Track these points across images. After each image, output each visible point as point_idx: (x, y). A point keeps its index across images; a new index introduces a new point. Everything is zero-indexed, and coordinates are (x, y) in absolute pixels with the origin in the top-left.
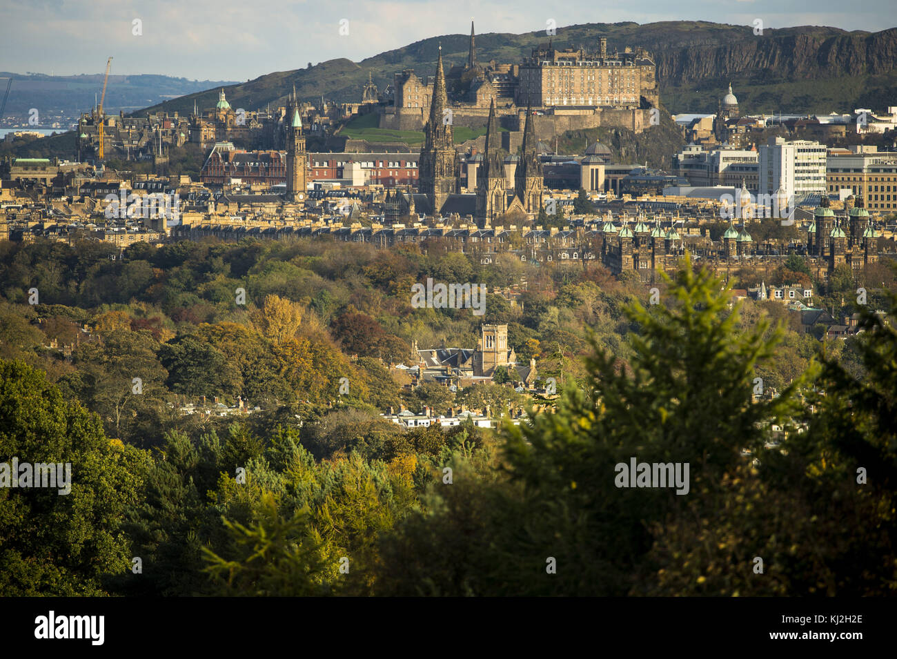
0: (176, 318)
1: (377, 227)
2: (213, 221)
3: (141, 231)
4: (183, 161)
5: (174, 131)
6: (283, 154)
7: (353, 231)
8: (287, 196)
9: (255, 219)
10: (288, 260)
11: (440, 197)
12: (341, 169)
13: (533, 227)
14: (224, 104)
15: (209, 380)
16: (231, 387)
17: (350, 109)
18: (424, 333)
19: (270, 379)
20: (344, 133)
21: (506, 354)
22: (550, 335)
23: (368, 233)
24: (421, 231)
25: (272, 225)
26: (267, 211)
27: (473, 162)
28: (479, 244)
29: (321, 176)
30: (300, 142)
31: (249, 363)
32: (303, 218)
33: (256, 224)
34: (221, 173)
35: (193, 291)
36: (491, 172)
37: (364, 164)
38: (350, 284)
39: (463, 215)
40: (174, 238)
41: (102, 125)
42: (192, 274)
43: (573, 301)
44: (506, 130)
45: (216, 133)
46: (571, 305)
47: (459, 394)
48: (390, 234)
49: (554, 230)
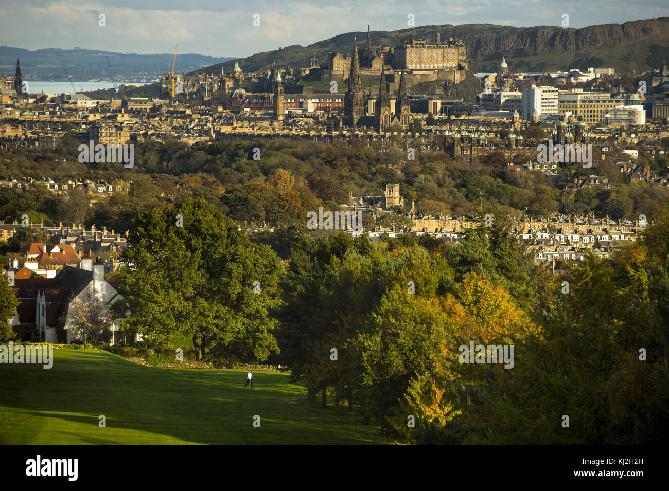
0: (223, 181)
1: (324, 133)
2: (237, 130)
3: (200, 136)
4: (217, 99)
5: (211, 83)
6: (271, 95)
7: (311, 135)
8: (274, 117)
9: (259, 129)
10: (279, 150)
11: (356, 117)
12: (302, 103)
13: (406, 133)
14: (238, 69)
15: (248, 213)
16: (259, 216)
17: (304, 72)
18: (354, 188)
19: (279, 212)
20: (302, 84)
21: (399, 199)
22: (421, 189)
23: (319, 136)
24: (347, 135)
25: (268, 132)
26: (264, 125)
27: (371, 99)
28: (378, 141)
29: (291, 107)
30: (281, 89)
31: (268, 204)
32: (284, 129)
33: (260, 132)
34: (238, 106)
35: (230, 166)
36: (382, 104)
37: (314, 100)
38: (312, 163)
39: (368, 127)
40: (217, 139)
41: (173, 80)
42: (228, 158)
43: (431, 171)
44: (387, 82)
45: (234, 84)
46: (430, 173)
47: (378, 220)
48: (331, 137)
49: (417, 134)
